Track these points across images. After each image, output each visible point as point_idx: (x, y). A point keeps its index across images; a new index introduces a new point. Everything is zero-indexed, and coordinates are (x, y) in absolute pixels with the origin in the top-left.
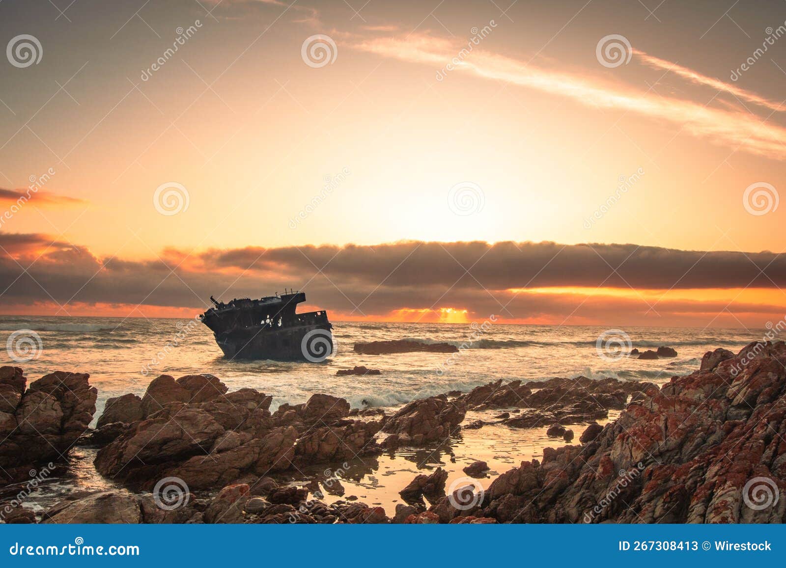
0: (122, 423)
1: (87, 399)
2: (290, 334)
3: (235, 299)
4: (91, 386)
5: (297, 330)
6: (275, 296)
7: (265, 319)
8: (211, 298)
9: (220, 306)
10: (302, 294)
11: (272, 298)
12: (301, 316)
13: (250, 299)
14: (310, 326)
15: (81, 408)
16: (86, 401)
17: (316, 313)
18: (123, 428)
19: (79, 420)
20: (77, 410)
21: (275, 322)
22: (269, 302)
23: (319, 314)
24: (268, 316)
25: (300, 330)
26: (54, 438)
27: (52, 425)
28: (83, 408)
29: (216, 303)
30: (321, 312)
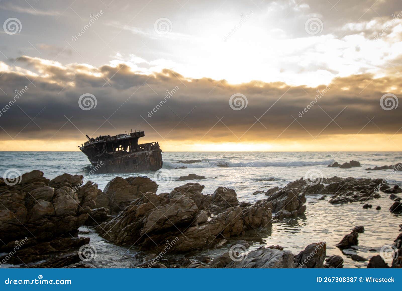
0: (104, 208)
1: (93, 191)
2: (137, 156)
3: (100, 136)
4: (93, 183)
5: (141, 154)
6: (125, 134)
7: (119, 147)
8: (87, 136)
9: (92, 140)
10: (142, 132)
11: (123, 135)
12: (142, 145)
13: (110, 136)
14: (148, 151)
15: (89, 198)
16: (92, 193)
17: (151, 143)
18: (106, 211)
19: (88, 206)
20: (87, 199)
21: (125, 149)
22: (122, 138)
23: (154, 144)
24: (120, 146)
25: (143, 154)
26: (74, 219)
27: (73, 210)
28: (91, 198)
29: (90, 139)
30: (155, 143)
